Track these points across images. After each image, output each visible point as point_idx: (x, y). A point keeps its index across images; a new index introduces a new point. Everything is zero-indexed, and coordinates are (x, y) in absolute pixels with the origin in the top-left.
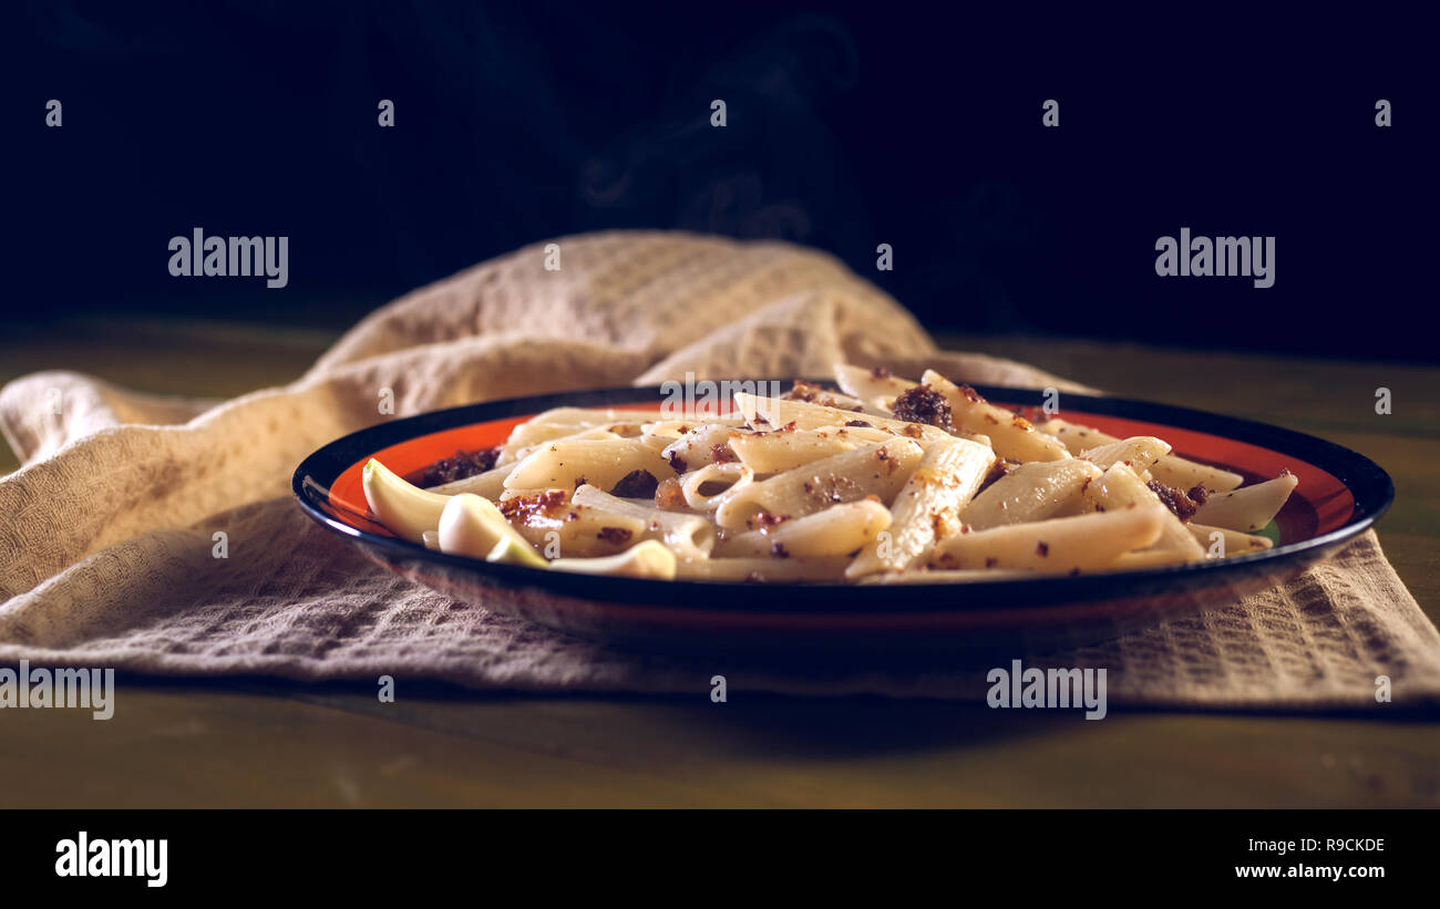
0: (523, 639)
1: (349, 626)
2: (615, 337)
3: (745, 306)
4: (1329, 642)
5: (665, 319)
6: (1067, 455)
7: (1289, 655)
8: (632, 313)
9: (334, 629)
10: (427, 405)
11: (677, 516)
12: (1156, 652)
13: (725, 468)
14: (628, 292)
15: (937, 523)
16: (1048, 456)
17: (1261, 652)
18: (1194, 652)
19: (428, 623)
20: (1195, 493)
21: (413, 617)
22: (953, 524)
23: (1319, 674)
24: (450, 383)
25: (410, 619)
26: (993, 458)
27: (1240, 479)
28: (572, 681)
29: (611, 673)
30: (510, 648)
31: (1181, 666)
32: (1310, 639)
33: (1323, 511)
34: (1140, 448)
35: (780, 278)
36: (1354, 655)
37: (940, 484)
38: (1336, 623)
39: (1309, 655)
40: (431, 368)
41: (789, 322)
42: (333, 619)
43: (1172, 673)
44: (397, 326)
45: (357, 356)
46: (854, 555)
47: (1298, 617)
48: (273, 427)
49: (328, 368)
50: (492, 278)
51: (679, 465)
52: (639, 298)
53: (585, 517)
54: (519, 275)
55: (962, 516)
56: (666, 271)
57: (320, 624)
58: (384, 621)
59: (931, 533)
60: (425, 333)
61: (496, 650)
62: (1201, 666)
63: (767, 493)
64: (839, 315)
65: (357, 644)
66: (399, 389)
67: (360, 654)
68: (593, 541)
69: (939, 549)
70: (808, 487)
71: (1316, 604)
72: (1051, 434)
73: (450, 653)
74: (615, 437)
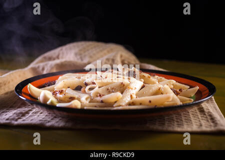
0: (55, 117)
1: (23, 115)
2: (82, 60)
3: (105, 54)
4: (204, 118)
5: (91, 57)
6: (157, 83)
7: (196, 121)
8: (85, 56)
9: (21, 115)
10: (48, 72)
11: (84, 94)
12: (171, 120)
13: (94, 86)
14: (85, 52)
15: (131, 96)
16: (154, 83)
17: (191, 120)
18: (178, 120)
19: (38, 114)
20: (180, 90)
21: (36, 113)
22: (134, 96)
23: (201, 125)
24: (52, 68)
25: (35, 113)
26: (143, 84)
27: (189, 87)
28: (61, 127)
29: (69, 125)
30: (52, 119)
31: (176, 123)
32: (200, 118)
33: (203, 93)
34: (170, 82)
35: (112, 50)
36: (208, 121)
37: (132, 89)
38: (205, 114)
39: (200, 121)
40: (49, 65)
41: (112, 57)
42: (21, 113)
43: (174, 125)
44: (45, 58)
45: (37, 63)
46: (116, 102)
47: (198, 113)
48: (20, 76)
49: (32, 65)
50: (62, 50)
51: (86, 84)
52: (87, 53)
53: (67, 95)
54: (66, 49)
55: (136, 95)
56: (92, 48)
57: (18, 114)
58: (31, 113)
59: (130, 98)
60: (50, 59)
61: (49, 120)
62: (179, 123)
63: (100, 91)
64: (121, 56)
65: (24, 118)
66: (43, 69)
67: (24, 120)
68: (68, 99)
69: (131, 101)
70: (108, 89)
71: (202, 111)
72: (155, 79)
73: (40, 120)
74: (77, 79)
